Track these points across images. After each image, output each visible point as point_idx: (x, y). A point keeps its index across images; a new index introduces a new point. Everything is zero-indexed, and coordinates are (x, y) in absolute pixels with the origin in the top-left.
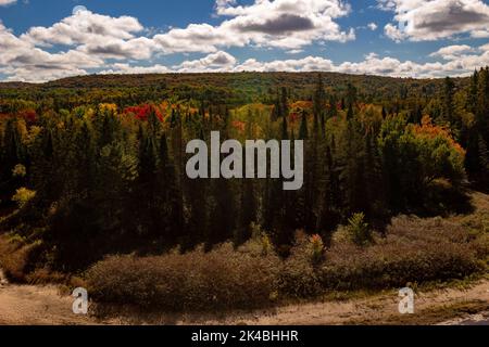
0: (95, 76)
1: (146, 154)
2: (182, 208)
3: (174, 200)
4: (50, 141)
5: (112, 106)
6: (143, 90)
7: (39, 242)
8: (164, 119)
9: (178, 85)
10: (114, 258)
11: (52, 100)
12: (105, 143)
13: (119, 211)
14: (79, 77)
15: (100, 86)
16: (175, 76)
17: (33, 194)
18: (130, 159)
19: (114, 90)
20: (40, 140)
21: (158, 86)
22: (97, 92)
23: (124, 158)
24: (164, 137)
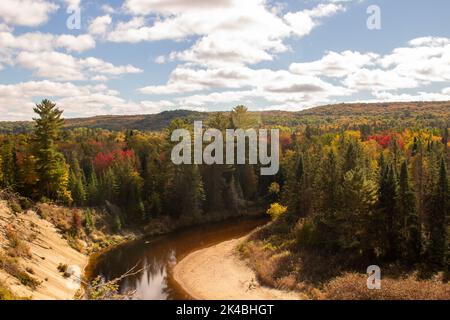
0: (343, 105)
1: (386, 181)
2: (420, 235)
3: (413, 226)
4: (301, 164)
5: (358, 134)
6: (387, 117)
7: (287, 253)
8: (407, 147)
9: (421, 113)
10: (351, 276)
11: (305, 126)
12: (349, 169)
13: (358, 232)
14: (329, 106)
15: (348, 113)
16: (420, 104)
17: (284, 209)
18: (371, 185)
19: (361, 118)
20: (293, 163)
21: (402, 114)
22: (345, 119)
23: (365, 183)
24: (404, 165)
